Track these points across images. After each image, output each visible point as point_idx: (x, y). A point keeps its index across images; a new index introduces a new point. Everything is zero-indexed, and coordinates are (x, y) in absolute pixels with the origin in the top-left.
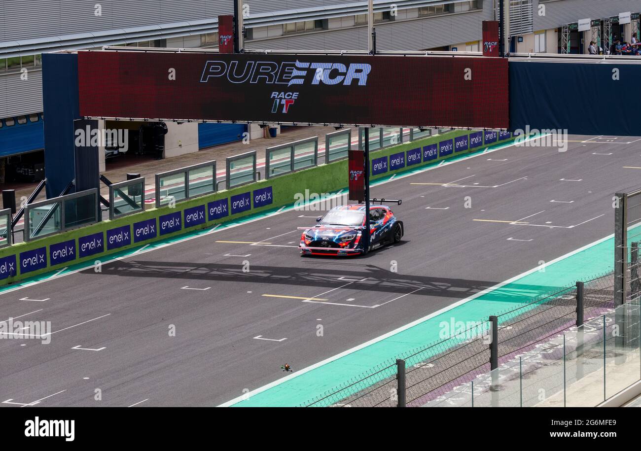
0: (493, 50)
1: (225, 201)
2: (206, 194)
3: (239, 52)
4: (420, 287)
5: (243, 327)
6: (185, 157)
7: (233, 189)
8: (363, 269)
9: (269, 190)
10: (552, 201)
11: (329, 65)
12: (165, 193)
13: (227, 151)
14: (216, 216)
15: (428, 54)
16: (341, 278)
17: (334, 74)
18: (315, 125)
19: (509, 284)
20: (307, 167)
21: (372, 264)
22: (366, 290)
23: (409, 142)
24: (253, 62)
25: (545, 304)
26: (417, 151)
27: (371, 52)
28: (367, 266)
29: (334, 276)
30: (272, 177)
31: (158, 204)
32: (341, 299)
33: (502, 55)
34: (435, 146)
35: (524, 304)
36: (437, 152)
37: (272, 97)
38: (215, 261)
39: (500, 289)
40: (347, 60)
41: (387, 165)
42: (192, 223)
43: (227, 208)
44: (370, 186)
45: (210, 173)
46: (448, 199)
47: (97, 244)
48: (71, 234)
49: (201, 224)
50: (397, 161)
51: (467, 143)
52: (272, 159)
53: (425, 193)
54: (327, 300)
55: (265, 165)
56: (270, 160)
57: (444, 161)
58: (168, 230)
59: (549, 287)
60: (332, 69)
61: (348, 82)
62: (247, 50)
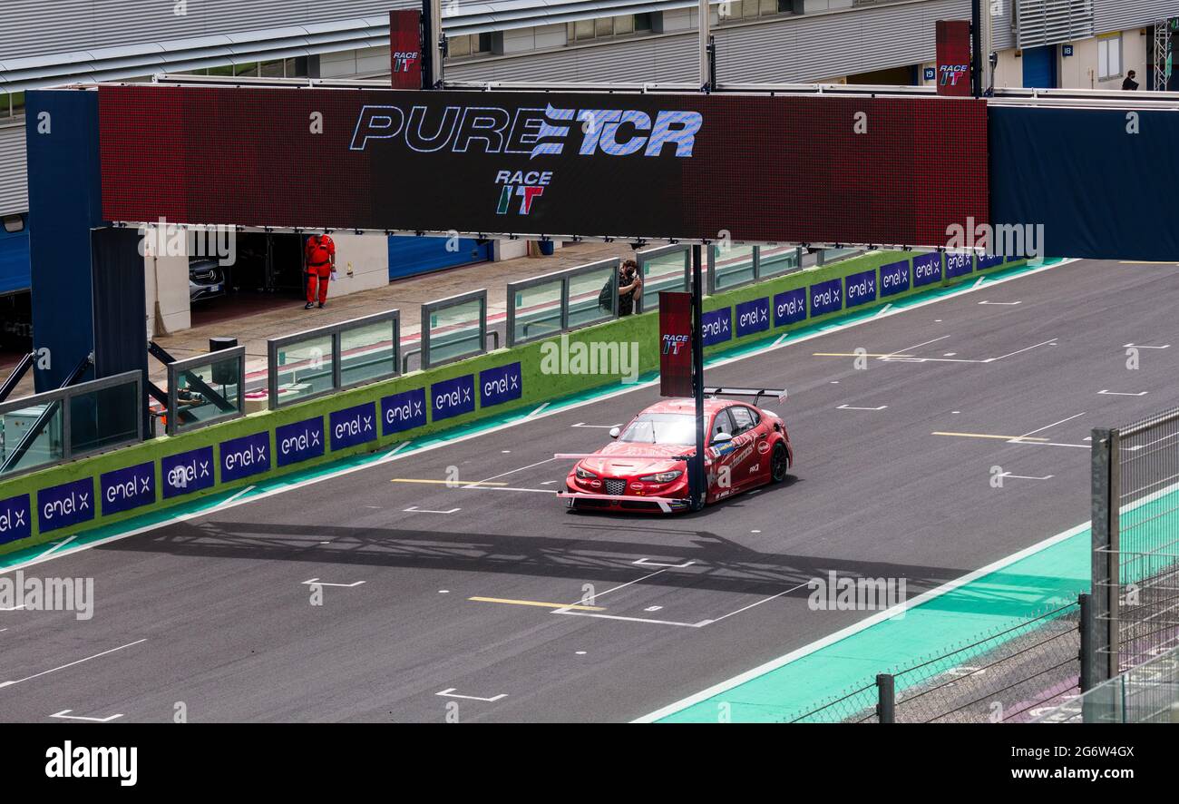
0: (958, 82)
1: (418, 395)
2: (377, 380)
3: (432, 87)
4: (803, 581)
5: (419, 668)
6: (359, 298)
7: (436, 369)
8: (685, 542)
9: (515, 369)
10: (1103, 392)
11: (614, 114)
12: (288, 378)
13: (447, 284)
14: (399, 426)
15: (824, 91)
16: (641, 562)
17: (626, 132)
18: (586, 239)
19: (992, 573)
20: (597, 322)
21: (710, 531)
22: (690, 586)
23: (815, 268)
24: (459, 108)
25: (1063, 618)
26: (834, 285)
27: (706, 87)
28: (699, 534)
29: (626, 556)
30: (521, 342)
31: (273, 403)
32: (634, 608)
33: (978, 92)
34: (871, 275)
35: (1024, 620)
36: (874, 286)
37: (497, 182)
38: (384, 523)
39: (971, 586)
40: (653, 104)
41: (767, 315)
42: (348, 441)
43: (423, 408)
44: (705, 368)
45: (387, 334)
46: (886, 389)
47: (140, 486)
48: (83, 465)
49: (366, 441)
50: (790, 307)
51: (940, 267)
52: (520, 304)
53: (842, 375)
54: (603, 609)
55: (505, 319)
56: (517, 308)
57: (890, 305)
58: (295, 456)
59: (1075, 581)
60: (622, 122)
61: (653, 150)
62: (450, 82)
